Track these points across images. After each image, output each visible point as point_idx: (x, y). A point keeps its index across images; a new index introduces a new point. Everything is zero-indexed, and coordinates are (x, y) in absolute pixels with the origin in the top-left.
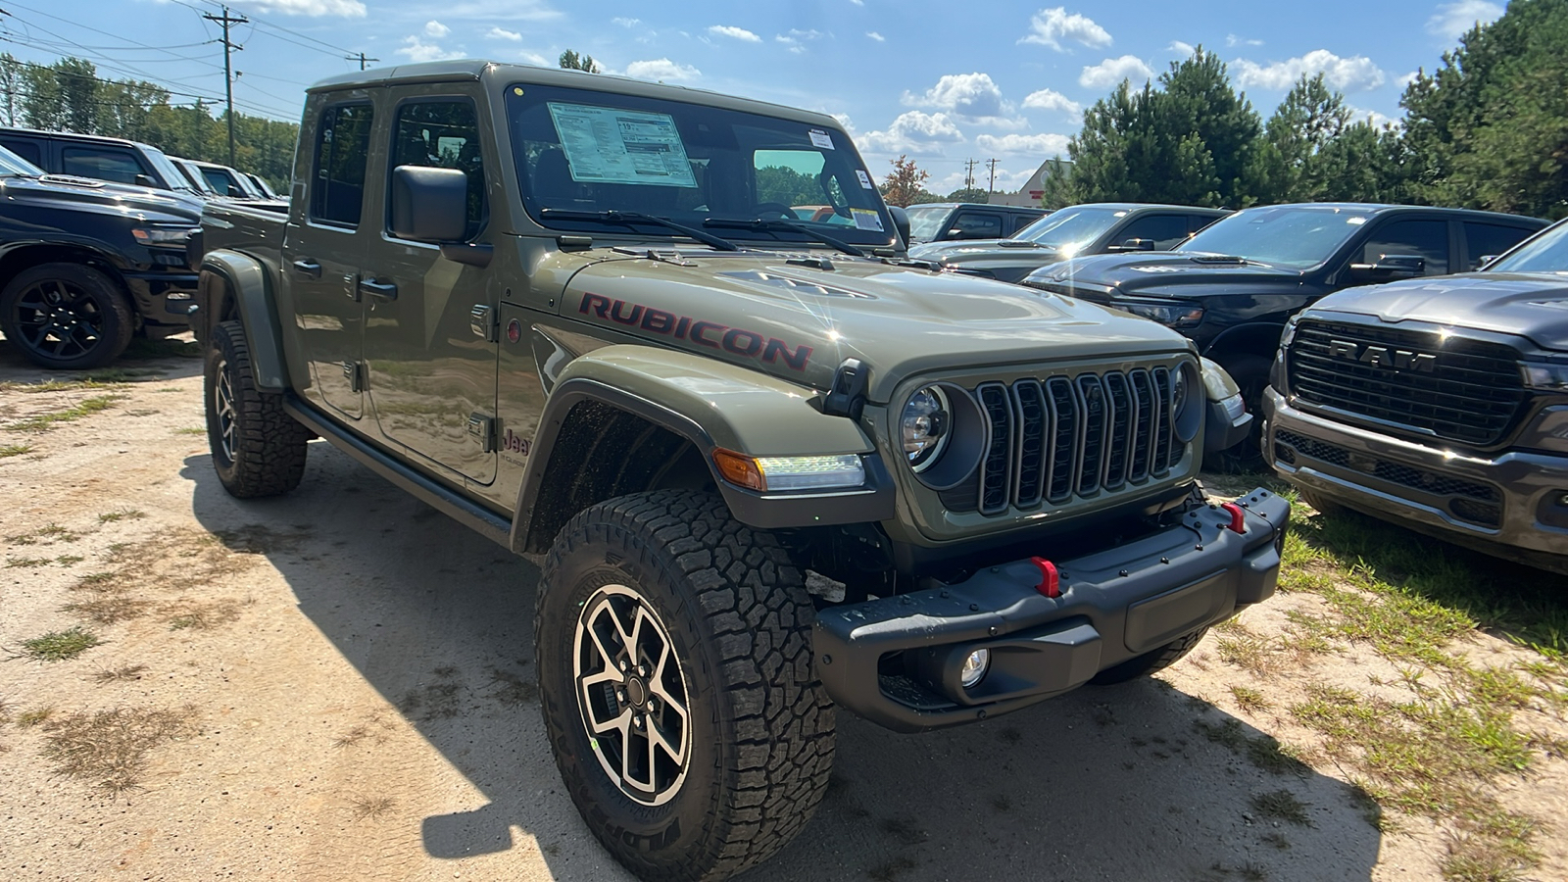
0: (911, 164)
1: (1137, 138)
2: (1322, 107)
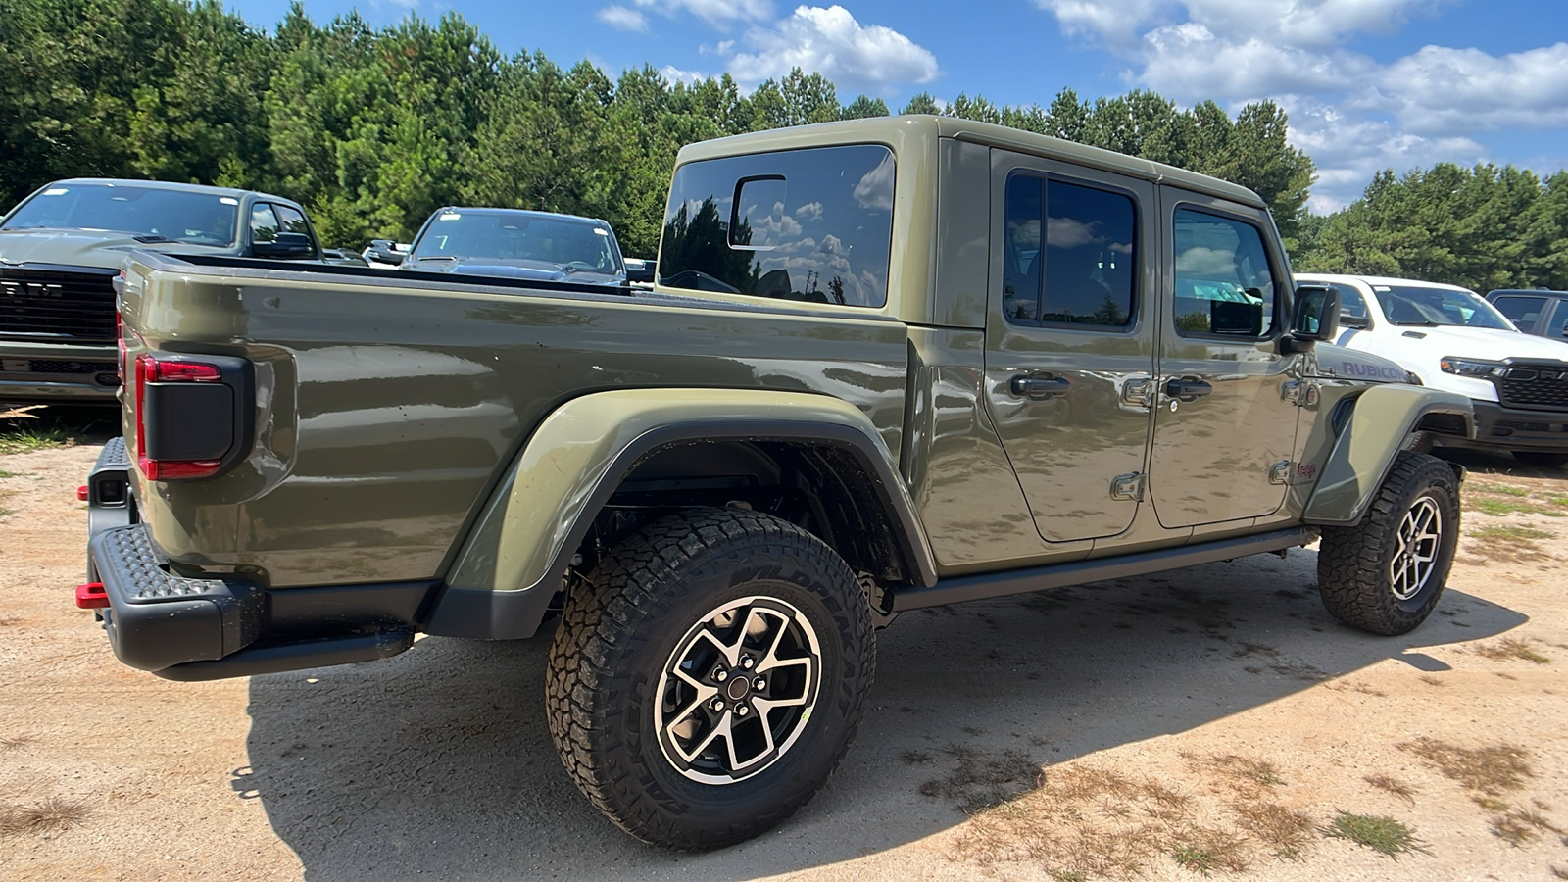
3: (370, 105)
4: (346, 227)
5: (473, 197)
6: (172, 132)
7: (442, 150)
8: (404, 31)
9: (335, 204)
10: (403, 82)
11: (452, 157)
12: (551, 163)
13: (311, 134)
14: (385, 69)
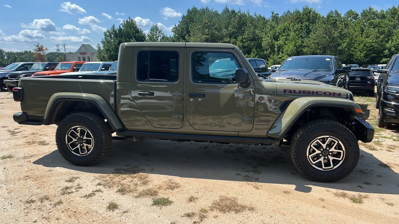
0: (42, 46)
1: (120, 39)
2: (159, 32)
3: (284, 32)
4: (276, 62)
5: (306, 51)
6: (244, 45)
7: (300, 40)
8: (294, 13)
9: (274, 56)
10: (292, 25)
11: (302, 42)
12: (328, 40)
13: (270, 41)
14: (288, 23)
